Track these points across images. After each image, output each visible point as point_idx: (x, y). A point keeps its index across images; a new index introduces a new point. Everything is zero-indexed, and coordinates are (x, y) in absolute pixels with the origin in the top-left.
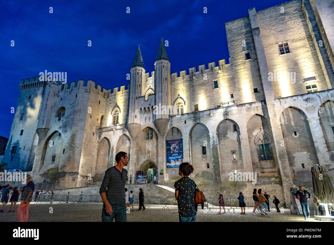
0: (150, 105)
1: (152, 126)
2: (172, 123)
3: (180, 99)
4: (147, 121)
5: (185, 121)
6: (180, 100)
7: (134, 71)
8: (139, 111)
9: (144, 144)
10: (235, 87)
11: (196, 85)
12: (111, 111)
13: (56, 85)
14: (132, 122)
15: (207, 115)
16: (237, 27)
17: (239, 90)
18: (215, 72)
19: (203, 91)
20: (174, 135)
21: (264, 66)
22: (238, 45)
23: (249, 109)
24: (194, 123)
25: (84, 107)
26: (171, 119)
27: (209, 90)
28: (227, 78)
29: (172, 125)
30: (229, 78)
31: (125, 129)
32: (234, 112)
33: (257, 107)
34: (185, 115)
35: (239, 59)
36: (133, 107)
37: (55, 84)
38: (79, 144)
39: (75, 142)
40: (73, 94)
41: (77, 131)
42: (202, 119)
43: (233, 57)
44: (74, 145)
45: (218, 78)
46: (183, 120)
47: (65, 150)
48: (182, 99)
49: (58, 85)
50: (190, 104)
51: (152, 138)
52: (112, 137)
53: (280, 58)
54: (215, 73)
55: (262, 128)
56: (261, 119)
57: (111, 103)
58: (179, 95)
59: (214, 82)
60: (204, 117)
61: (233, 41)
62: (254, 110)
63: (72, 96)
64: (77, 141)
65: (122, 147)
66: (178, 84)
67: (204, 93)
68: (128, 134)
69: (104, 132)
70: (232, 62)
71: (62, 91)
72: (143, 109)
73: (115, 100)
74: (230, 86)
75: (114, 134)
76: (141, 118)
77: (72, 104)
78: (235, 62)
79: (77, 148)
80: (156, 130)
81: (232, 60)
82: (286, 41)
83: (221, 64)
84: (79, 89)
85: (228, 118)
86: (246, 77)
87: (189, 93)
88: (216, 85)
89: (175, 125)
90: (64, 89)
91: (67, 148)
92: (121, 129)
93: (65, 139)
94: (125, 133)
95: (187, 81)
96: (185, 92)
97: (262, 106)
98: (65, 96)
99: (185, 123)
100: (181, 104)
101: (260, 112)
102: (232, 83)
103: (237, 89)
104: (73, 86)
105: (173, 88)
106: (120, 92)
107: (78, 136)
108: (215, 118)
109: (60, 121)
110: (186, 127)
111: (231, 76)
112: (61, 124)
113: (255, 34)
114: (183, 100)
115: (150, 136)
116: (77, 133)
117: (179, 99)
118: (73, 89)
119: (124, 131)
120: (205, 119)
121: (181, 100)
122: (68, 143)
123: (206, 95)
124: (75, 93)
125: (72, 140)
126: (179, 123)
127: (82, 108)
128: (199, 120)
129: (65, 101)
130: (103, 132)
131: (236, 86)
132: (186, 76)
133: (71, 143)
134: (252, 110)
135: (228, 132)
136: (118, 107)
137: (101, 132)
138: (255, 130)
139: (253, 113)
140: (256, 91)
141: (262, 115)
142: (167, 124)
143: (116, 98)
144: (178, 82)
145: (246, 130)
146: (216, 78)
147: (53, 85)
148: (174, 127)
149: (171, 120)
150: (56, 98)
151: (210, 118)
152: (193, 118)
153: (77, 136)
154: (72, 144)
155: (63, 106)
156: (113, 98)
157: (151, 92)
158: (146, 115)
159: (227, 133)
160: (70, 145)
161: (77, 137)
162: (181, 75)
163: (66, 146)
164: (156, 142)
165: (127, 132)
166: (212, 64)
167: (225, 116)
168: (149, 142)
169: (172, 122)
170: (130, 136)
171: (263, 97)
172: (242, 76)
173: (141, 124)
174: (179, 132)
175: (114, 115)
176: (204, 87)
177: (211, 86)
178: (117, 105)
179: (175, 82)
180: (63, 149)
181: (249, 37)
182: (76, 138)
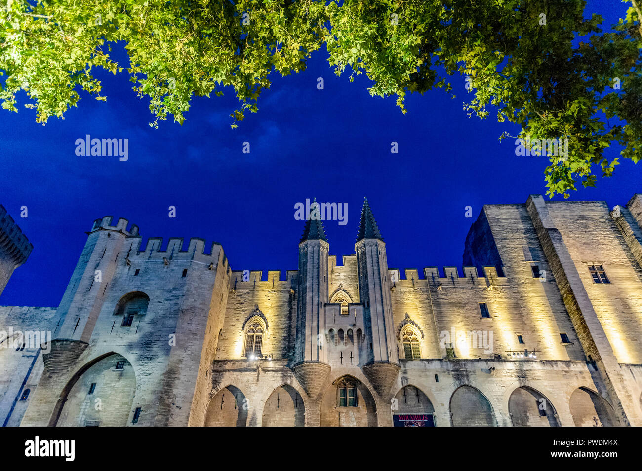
0: (354, 325)
1: (359, 375)
2: (405, 375)
3: (411, 325)
4: (347, 361)
5: (436, 376)
6: (410, 328)
7: (313, 247)
8: (326, 335)
9: (337, 416)
10: (524, 323)
11: (444, 304)
12: (242, 321)
13: (124, 236)
14: (314, 358)
15: (482, 370)
16: (507, 217)
17: (534, 330)
18: (479, 286)
19: (459, 318)
20: (409, 403)
21: (584, 298)
22: (515, 248)
23: (568, 374)
24: (457, 382)
25: (200, 304)
26: (402, 366)
27: (472, 318)
28: (504, 302)
29: (407, 379)
30: (510, 304)
31: (290, 373)
32: (539, 374)
33: (581, 372)
34: (434, 362)
35: (522, 273)
36: (315, 324)
37: (123, 234)
38: (184, 397)
39: (175, 391)
40: (175, 266)
41: (181, 361)
42: (472, 376)
43: (510, 268)
44: (171, 400)
45: (486, 298)
46: (431, 373)
47: (141, 413)
48: (417, 325)
49: (128, 237)
50: (433, 339)
51: (355, 403)
52: (253, 388)
53: (595, 288)
54: (480, 288)
55: (597, 417)
56: (590, 399)
57: (242, 304)
58: (407, 316)
59: (480, 305)
60: (477, 373)
61: (505, 239)
62: (577, 378)
63: (172, 270)
64: (178, 390)
65: (278, 416)
66: (404, 293)
67: (463, 323)
68: (296, 385)
69: (229, 371)
70: (509, 275)
71: (142, 254)
72: (336, 331)
73: (252, 297)
74: (513, 319)
75: (258, 380)
76: (329, 351)
77: (170, 291)
78: (516, 276)
79: (177, 410)
80: (369, 385)
81: (508, 272)
82: (599, 262)
83: (488, 274)
84: (192, 258)
85: (527, 384)
86: (541, 309)
87: (429, 315)
88: (485, 311)
89: (414, 381)
90: (148, 251)
91: (148, 407)
92: (277, 371)
93: (145, 379)
94: (289, 382)
95: (423, 291)
96: (421, 313)
97: (591, 373)
98: (150, 266)
99: (437, 381)
100: (414, 336)
101: (589, 383)
102: (516, 314)
103: (529, 328)
104: (176, 250)
105: (393, 298)
106: (269, 283)
107: (183, 376)
108: (500, 379)
109: (127, 328)
110: (441, 389)
111: (512, 301)
112: (133, 335)
113: (554, 238)
114: (419, 329)
115: (350, 397)
116: (180, 366)
117: (409, 324)
118: (175, 255)
119: (285, 376)
120: (480, 379)
121: (414, 326)
122: (154, 392)
123: (467, 327)
124: (180, 266)
125: (167, 386)
126: (424, 379)
127: (197, 304)
128: (468, 380)
129: (149, 279)
130: (225, 371)
131: (526, 322)
132: (419, 280)
133: (162, 392)
134: (572, 377)
135: (528, 414)
136: (262, 315)
137: (221, 372)
138: (583, 419)
139: (577, 383)
140: (564, 338)
141: (596, 390)
142: (396, 375)
143: (257, 295)
144: (404, 289)
145: (571, 418)
146: (483, 298)
147: (118, 235)
148: (409, 386)
149: (403, 369)
150: (121, 268)
151: (490, 379)
152: (453, 373)
153: (180, 377)
154: (166, 397)
155: (140, 290)
156: (248, 293)
157: (341, 297)
158: (341, 347)
159: (528, 418)
160: (161, 399)
161: (179, 379)
162: (409, 276)
163: (144, 400)
164: (366, 416)
165: (294, 379)
166: (470, 270)
167: (521, 379)
168: (348, 412)
169: (405, 372)
170: (302, 393)
171: (582, 353)
172: (534, 305)
173: (331, 365)
174: (421, 398)
175: (249, 332)
176: (462, 311)
177: (476, 311)
178: (257, 309)
179: (398, 287)
180: (134, 408)
181: (532, 239)
182: (177, 381)
